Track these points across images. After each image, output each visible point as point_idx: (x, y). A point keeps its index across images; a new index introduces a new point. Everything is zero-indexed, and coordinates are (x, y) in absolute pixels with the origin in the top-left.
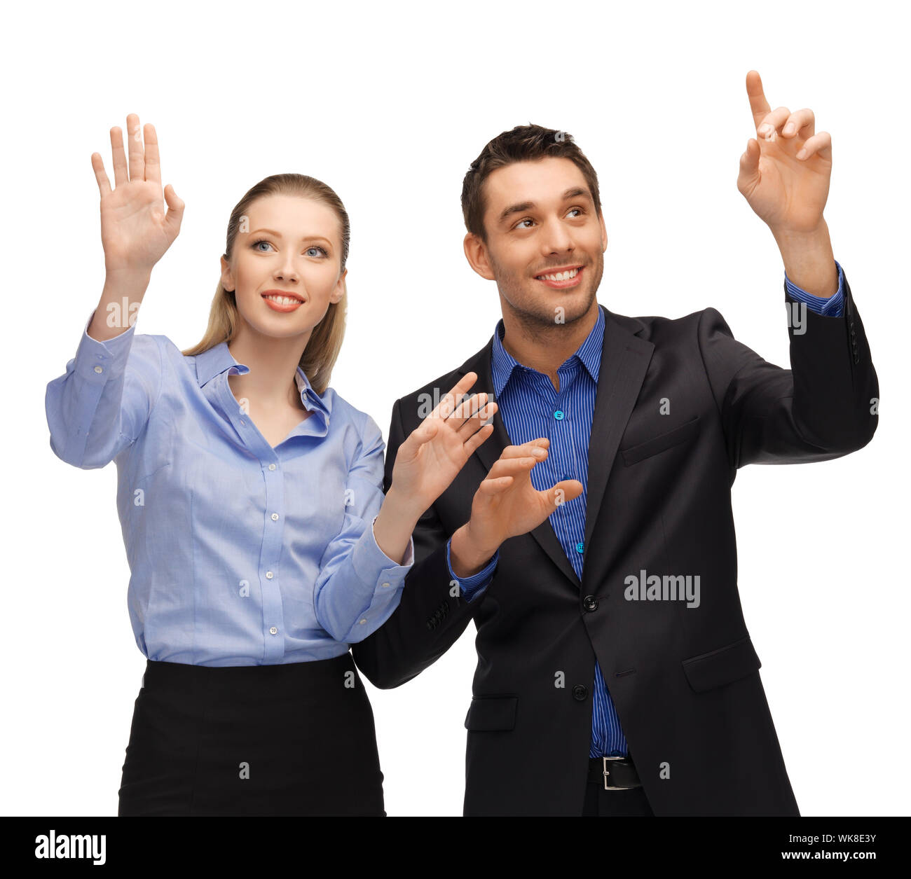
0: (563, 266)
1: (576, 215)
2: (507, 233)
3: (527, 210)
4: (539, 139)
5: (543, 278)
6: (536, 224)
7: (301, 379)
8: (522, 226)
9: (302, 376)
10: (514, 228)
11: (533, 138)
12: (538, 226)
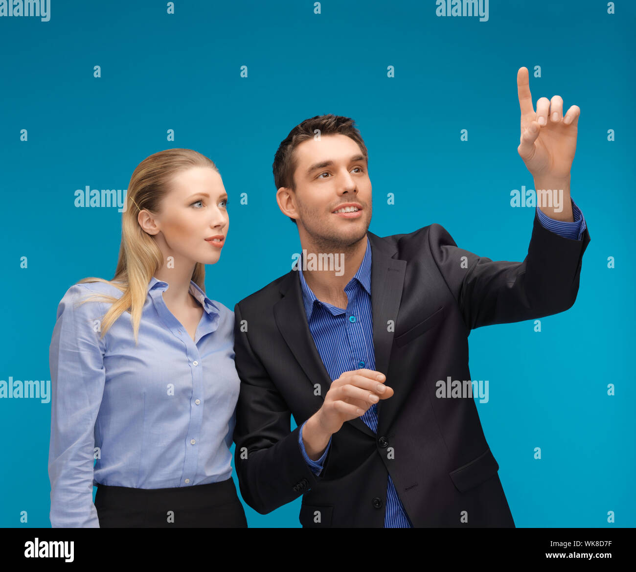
0: (350, 203)
1: (357, 171)
2: (313, 181)
3: (328, 166)
4: (334, 120)
5: (336, 212)
6: (332, 175)
7: (196, 290)
8: (321, 177)
9: (197, 288)
10: (317, 178)
11: (330, 120)
12: (332, 177)
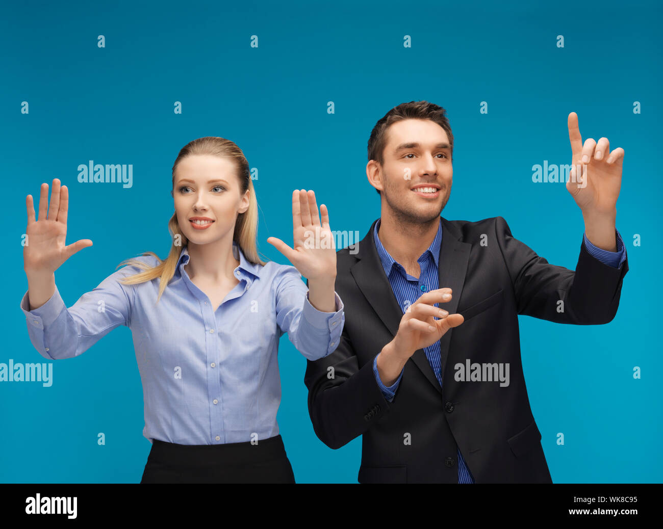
0: (430, 184)
1: (440, 157)
2: (399, 159)
3: (414, 148)
4: (427, 106)
5: (416, 190)
6: (417, 157)
8: (407, 157)
10: (403, 157)
11: (423, 105)
